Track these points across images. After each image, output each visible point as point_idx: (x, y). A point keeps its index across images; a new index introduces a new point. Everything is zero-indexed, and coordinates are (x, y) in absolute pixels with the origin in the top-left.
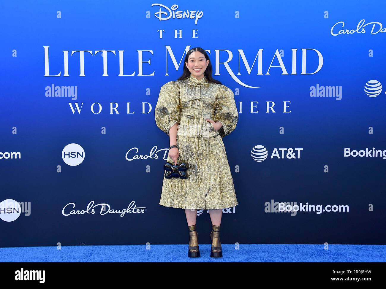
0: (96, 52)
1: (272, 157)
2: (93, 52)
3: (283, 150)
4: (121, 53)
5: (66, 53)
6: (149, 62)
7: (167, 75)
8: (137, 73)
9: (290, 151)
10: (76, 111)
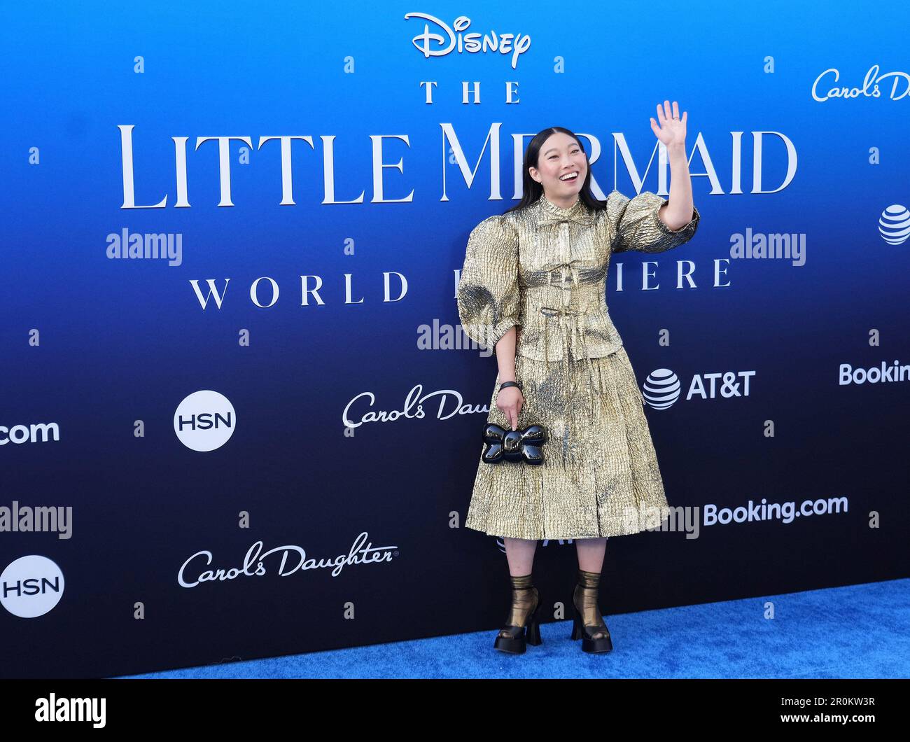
0: (263, 139)
1: (689, 397)
2: (255, 141)
3: (713, 377)
4: (328, 141)
5: (180, 143)
6: (400, 165)
7: (445, 198)
8: (370, 195)
9: (729, 378)
10: (211, 301)
